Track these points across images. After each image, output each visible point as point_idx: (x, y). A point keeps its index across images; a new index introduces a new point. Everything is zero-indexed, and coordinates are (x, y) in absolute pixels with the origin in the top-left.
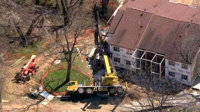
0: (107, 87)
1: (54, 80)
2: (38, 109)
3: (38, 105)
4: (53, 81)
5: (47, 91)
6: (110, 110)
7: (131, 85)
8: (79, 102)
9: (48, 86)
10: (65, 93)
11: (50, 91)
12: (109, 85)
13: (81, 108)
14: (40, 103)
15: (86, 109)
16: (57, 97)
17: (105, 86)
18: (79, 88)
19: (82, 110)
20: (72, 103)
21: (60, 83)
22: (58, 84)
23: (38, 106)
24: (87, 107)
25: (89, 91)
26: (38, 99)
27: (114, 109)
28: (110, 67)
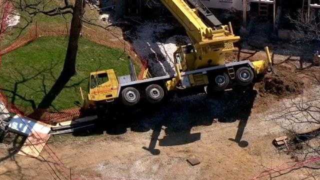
0: (204, 71)
1: (26, 78)
2: (23, 172)
3: (17, 160)
4: (24, 81)
5: (22, 113)
6: (230, 139)
7: (253, 54)
8: (129, 129)
9: (17, 97)
10: (76, 111)
11: (30, 110)
12: (210, 63)
13: (144, 148)
14: (20, 153)
15: (157, 147)
16: (58, 125)
17: (200, 71)
18: (123, 88)
19: (149, 153)
20: (109, 136)
21: (50, 84)
22: (44, 86)
23: (16, 162)
24: (158, 142)
25: (155, 92)
26: (9, 143)
27: (240, 133)
28: (194, 10)
